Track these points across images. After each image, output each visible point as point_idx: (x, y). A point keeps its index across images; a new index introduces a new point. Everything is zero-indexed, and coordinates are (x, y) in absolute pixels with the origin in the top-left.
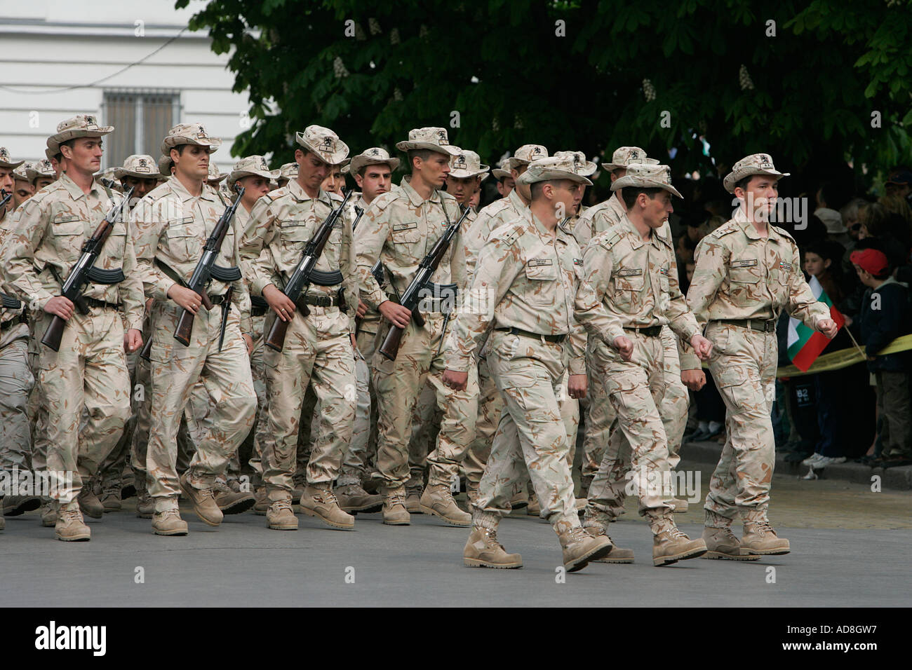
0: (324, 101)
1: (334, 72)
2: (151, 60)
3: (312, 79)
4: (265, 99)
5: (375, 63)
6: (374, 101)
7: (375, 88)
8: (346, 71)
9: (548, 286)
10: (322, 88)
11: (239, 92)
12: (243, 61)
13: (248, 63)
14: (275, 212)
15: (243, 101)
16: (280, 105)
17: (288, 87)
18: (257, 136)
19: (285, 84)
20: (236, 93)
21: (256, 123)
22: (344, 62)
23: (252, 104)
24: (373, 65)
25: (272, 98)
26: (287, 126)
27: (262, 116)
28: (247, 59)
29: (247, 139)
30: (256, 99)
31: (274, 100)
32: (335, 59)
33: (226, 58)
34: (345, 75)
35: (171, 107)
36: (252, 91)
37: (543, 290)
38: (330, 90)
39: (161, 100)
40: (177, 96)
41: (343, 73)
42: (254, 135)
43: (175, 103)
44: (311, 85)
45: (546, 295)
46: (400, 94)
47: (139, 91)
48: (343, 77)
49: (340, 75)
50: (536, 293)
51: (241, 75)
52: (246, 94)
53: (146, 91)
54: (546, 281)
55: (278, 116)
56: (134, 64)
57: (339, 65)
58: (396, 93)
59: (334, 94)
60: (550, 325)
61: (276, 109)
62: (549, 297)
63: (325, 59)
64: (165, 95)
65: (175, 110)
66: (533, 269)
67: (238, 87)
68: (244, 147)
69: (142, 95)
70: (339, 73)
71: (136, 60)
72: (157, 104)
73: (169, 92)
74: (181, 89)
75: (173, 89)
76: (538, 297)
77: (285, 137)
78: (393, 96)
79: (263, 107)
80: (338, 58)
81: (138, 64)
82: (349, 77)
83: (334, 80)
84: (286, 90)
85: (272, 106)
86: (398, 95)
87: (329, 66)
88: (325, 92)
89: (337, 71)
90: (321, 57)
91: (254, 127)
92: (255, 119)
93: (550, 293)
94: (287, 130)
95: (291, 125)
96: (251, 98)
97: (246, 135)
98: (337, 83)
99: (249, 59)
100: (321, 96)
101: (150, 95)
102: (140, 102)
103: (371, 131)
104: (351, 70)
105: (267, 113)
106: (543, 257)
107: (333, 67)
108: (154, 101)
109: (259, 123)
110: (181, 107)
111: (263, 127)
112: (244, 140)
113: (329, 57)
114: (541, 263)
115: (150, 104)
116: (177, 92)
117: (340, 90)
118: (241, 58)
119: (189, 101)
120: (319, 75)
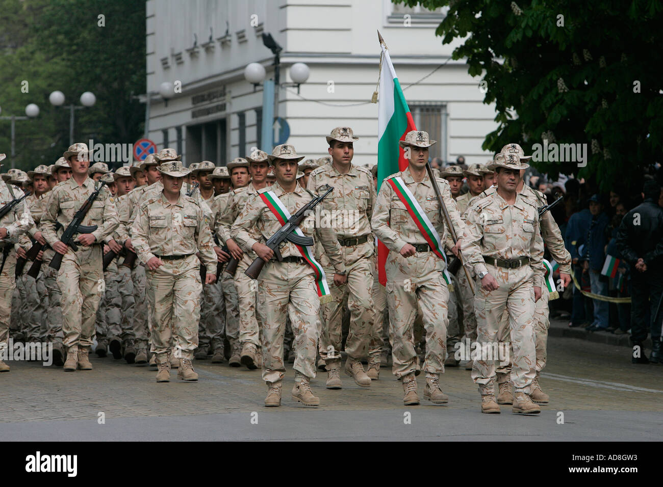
0: (550, 109)
1: (558, 88)
2: (425, 81)
3: (541, 93)
4: (507, 108)
5: (587, 81)
6: (587, 109)
7: (587, 100)
8: (566, 88)
9: (162, 230)
10: (549, 99)
11: (489, 103)
12: (492, 81)
13: (495, 82)
14: (236, 200)
15: (491, 109)
16: (518, 113)
17: (524, 99)
18: (501, 135)
19: (522, 97)
20: (486, 104)
21: (501, 126)
22: (565, 81)
23: (498, 112)
24: (586, 83)
25: (512, 108)
26: (523, 128)
27: (505, 121)
28: (494, 80)
29: (494, 137)
30: (501, 108)
31: (514, 109)
32: (559, 79)
33: (479, 79)
34: (566, 91)
35: (440, 115)
36: (498, 103)
37: (160, 233)
38: (555, 101)
39: (433, 110)
40: (445, 106)
41: (564, 90)
42: (499, 134)
43: (443, 112)
44: (540, 97)
45: (161, 235)
46: (606, 104)
47: (417, 103)
48: (564, 92)
49: (562, 91)
50: (157, 234)
51: (490, 91)
52: (493, 105)
53: (423, 103)
54: (161, 228)
55: (517, 120)
56: (413, 84)
57: (561, 84)
58: (603, 102)
59: (557, 105)
60: (162, 250)
61: (516, 115)
62: (163, 236)
63: (551, 79)
64: (436, 106)
65: (443, 117)
66: (153, 221)
67: (488, 100)
68: (492, 143)
69: (419, 106)
70: (561, 89)
71: (415, 81)
72: (430, 113)
73: (439, 104)
74: (447, 102)
75: (442, 102)
76: (157, 236)
77: (522, 136)
78: (601, 104)
79: (505, 113)
80: (561, 79)
81: (417, 84)
82: (568, 92)
83: (557, 94)
84: (523, 102)
85: (513, 114)
86: (604, 104)
87: (554, 84)
88: (551, 103)
89: (559, 88)
90: (549, 77)
91: (499, 129)
92: (500, 123)
93: (164, 234)
94: (523, 131)
95: (526, 127)
96: (497, 108)
97: (493, 134)
98: (560, 96)
99: (496, 79)
100: (548, 106)
101: (425, 106)
102: (417, 111)
103: (585, 130)
104: (570, 87)
105: (508, 118)
106: (160, 215)
107: (557, 85)
108: (428, 110)
109: (503, 126)
110: (447, 115)
111: (505, 128)
112: (492, 138)
113: (554, 78)
114: (158, 218)
115: (425, 113)
116: (444, 103)
117: (561, 102)
118: (490, 79)
119: (453, 110)
120: (546, 91)
